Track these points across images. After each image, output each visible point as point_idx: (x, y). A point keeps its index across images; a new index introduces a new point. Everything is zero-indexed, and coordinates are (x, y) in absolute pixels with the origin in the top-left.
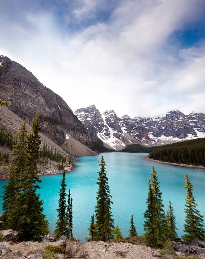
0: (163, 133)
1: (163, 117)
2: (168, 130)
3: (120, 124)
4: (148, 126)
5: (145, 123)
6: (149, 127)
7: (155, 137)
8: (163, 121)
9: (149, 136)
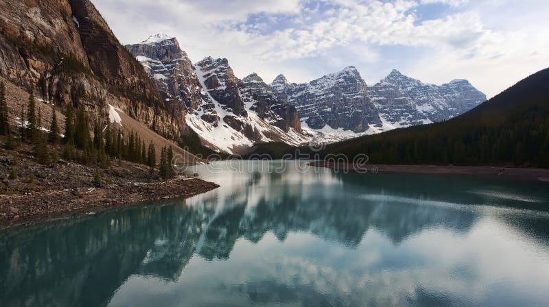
0: (328, 120)
1: (330, 87)
2: (336, 115)
3: (240, 95)
4: (299, 104)
5: (294, 96)
6: (302, 106)
7: (312, 128)
8: (330, 95)
9: (301, 124)
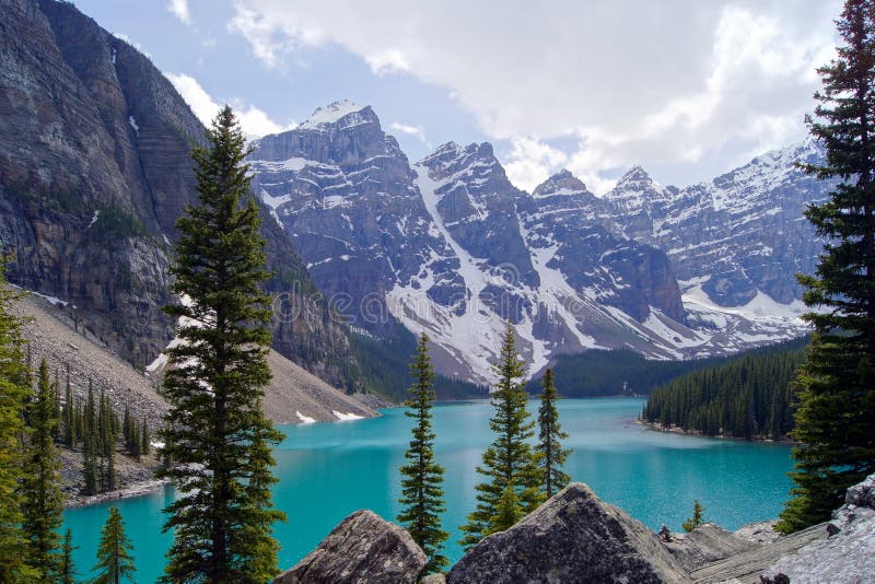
0: (765, 279)
1: (771, 188)
3: (524, 233)
4: (685, 241)
5: (670, 221)
6: (691, 247)
7: (720, 305)
8: (769, 212)
9: (684, 298)
